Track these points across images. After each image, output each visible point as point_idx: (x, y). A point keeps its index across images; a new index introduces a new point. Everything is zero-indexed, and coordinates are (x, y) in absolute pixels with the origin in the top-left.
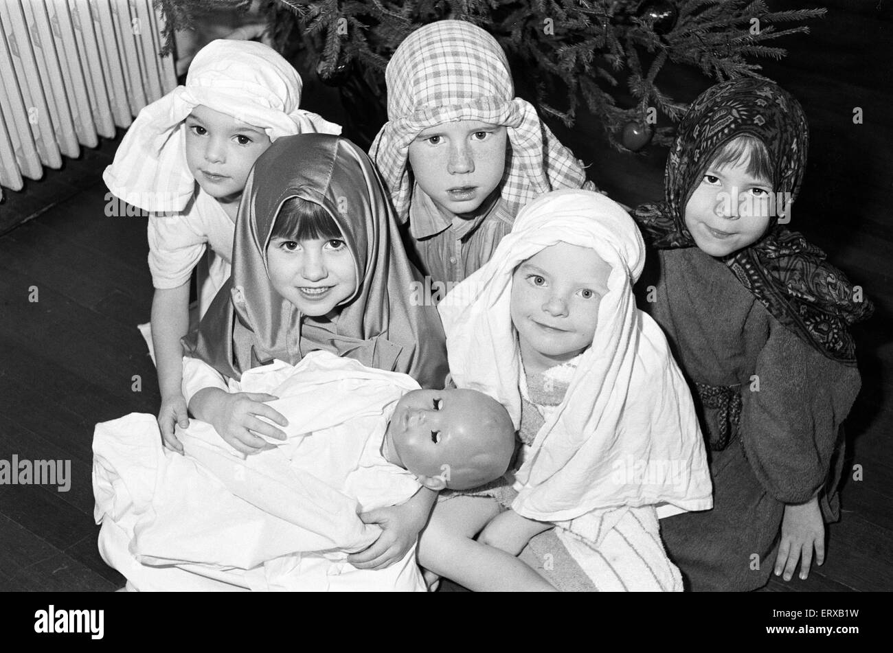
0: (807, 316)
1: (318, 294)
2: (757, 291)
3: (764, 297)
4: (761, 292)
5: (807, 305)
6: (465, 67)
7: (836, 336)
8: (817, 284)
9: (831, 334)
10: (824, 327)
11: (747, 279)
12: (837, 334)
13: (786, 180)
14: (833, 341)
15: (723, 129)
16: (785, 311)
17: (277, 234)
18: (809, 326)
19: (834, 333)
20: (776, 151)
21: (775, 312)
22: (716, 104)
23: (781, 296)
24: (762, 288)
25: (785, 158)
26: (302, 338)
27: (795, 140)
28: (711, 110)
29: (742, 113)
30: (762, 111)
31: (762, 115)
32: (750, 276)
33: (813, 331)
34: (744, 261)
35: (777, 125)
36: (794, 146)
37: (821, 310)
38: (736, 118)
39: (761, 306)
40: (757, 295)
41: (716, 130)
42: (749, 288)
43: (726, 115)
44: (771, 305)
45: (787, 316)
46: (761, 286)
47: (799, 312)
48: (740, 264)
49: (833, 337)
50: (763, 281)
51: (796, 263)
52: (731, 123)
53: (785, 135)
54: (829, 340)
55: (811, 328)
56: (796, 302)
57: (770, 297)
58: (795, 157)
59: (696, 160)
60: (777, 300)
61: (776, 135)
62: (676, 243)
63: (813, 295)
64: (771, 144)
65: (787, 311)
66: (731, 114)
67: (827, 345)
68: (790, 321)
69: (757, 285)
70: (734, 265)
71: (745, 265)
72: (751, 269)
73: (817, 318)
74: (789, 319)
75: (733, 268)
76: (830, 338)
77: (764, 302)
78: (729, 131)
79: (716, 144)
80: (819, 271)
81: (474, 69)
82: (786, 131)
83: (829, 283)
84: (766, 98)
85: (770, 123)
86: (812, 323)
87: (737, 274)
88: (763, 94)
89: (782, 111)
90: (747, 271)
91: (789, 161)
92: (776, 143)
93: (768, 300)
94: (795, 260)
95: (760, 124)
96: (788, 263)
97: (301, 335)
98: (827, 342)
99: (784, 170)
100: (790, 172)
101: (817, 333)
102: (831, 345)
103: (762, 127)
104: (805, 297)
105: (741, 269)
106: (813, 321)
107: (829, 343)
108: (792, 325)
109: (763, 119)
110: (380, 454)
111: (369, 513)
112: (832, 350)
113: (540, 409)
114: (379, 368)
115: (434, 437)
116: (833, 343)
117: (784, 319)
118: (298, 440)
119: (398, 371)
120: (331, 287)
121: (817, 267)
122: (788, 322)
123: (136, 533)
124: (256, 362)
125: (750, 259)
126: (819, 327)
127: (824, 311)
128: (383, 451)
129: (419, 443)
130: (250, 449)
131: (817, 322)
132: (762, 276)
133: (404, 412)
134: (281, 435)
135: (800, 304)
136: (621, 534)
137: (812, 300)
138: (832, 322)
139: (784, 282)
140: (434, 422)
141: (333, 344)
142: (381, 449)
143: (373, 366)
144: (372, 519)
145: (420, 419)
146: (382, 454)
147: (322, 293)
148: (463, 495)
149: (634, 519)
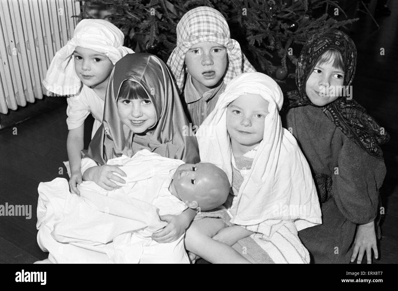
0: (360, 134)
1: (139, 123)
2: (337, 122)
3: (340, 125)
4: (339, 123)
5: (360, 129)
8: (363, 120)
9: (372, 144)
10: (368, 140)
11: (332, 117)
13: (349, 71)
14: (373, 147)
15: (322, 47)
16: (349, 132)
17: (121, 96)
18: (361, 139)
19: (373, 144)
20: (345, 56)
21: (345, 132)
22: (318, 38)
23: (348, 125)
24: (339, 121)
25: (349, 60)
27: (353, 53)
28: (316, 41)
29: (330, 40)
30: (338, 39)
31: (339, 41)
32: (333, 116)
33: (363, 142)
34: (330, 109)
35: (345, 45)
36: (352, 56)
37: (366, 131)
38: (327, 43)
39: (339, 130)
40: (337, 124)
41: (319, 48)
42: (333, 122)
43: (323, 42)
44: (343, 129)
45: (351, 134)
47: (356, 132)
48: (329, 110)
49: (373, 145)
50: (339, 118)
51: (353, 111)
52: (325, 45)
53: (348, 50)
54: (371, 147)
55: (362, 140)
56: (355, 127)
57: (342, 125)
58: (353, 60)
59: (310, 62)
60: (346, 127)
61: (345, 49)
62: (300, 104)
63: (362, 124)
64: (343, 53)
65: (351, 132)
66: (325, 41)
68: (352, 137)
69: (337, 120)
71: (331, 111)
72: (334, 112)
74: (351, 136)
75: (326, 112)
77: (340, 128)
78: (325, 48)
79: (319, 54)
80: (364, 114)
82: (349, 49)
83: (369, 121)
84: (339, 35)
85: (342, 44)
86: (363, 138)
87: (328, 115)
88: (338, 34)
89: (346, 41)
90: (332, 113)
91: (350, 62)
92: (345, 53)
93: (342, 127)
94: (353, 109)
95: (338, 45)
96: (350, 111)
99: (348, 66)
100: (351, 67)
101: (365, 143)
102: (372, 149)
103: (339, 46)
104: (358, 125)
105: (329, 113)
106: (363, 137)
107: (371, 148)
108: (353, 138)
109: (339, 43)
110: (168, 190)
111: (163, 216)
112: (373, 152)
113: (241, 173)
114: (169, 157)
115: (193, 182)
116: (373, 149)
117: (350, 135)
118: (131, 185)
119: (177, 159)
120: (144, 121)
121: (363, 113)
122: (351, 137)
123: (54, 227)
124: (114, 156)
125: (333, 108)
126: (366, 140)
127: (368, 132)
128: (170, 189)
129: (185, 185)
130: (109, 188)
131: (365, 137)
132: (339, 116)
133: (179, 172)
134: (123, 182)
135: (356, 128)
136: (280, 234)
137: (361, 126)
138: (372, 138)
139: (349, 119)
140: (193, 175)
141: (149, 146)
142: (169, 188)
143: (166, 157)
144: (164, 219)
145: (186, 173)
146: (169, 190)
147: (141, 123)
148: (207, 217)
149: (286, 228)
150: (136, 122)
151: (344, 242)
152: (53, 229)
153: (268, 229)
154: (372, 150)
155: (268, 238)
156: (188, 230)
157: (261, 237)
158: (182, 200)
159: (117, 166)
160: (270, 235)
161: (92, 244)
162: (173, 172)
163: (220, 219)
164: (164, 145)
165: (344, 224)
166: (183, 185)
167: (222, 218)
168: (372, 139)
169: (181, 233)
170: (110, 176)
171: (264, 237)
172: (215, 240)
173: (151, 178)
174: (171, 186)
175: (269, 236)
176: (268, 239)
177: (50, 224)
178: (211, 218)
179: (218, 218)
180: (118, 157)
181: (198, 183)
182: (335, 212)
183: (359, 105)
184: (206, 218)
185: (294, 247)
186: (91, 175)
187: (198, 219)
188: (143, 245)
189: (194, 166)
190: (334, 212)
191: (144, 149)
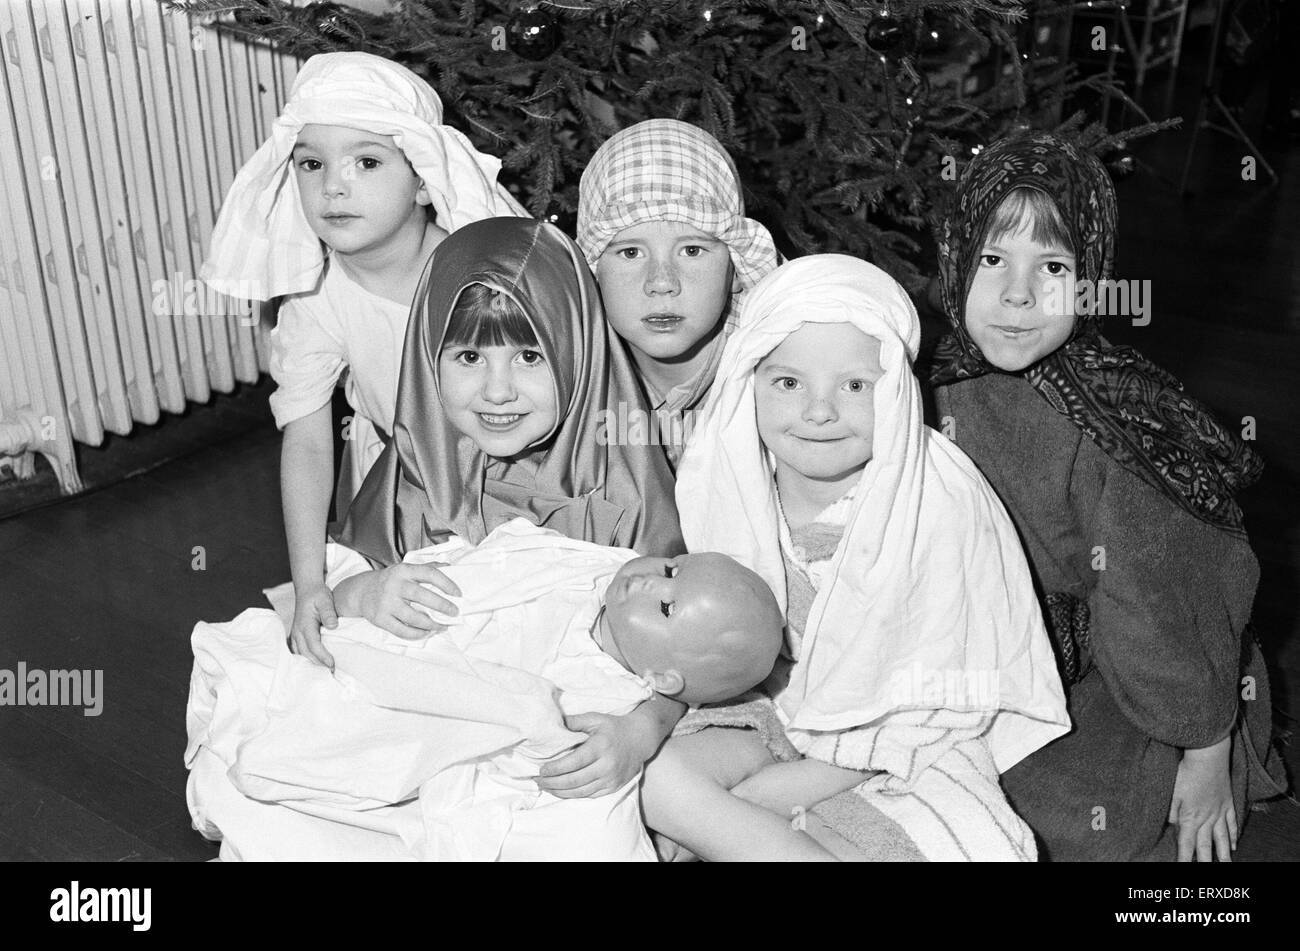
0: (1154, 452)
1: (504, 425)
2: (1077, 416)
3: (1088, 425)
4: (1084, 417)
5: (1153, 435)
6: (675, 157)
7: (1205, 487)
8: (1164, 409)
9: (1196, 484)
10: (1184, 472)
11: (1061, 400)
12: (1207, 484)
13: (1092, 249)
14: (1202, 494)
15: (995, 187)
16: (1120, 444)
17: (452, 338)
18: (1161, 468)
19: (1201, 483)
20: (1069, 205)
21: (1106, 445)
23: (1112, 421)
24: (1083, 412)
25: (1083, 216)
26: (484, 495)
27: (1094, 193)
29: (1016, 164)
30: (1042, 158)
31: (1044, 164)
32: (1065, 396)
33: (1168, 476)
34: (1054, 375)
35: (1065, 174)
36: (1093, 201)
37: (1173, 442)
38: (1008, 171)
40: (1078, 422)
41: (987, 191)
42: (1065, 414)
43: (997, 171)
44: (1099, 435)
45: (1124, 451)
46: (1082, 409)
47: (1142, 445)
48: (1049, 380)
49: (1201, 489)
50: (1084, 402)
51: (1130, 382)
52: (1004, 178)
53: (1077, 187)
54: (1196, 493)
55: (1164, 471)
56: (1135, 429)
57: (1097, 424)
58: (1098, 215)
59: (968, 236)
60: (1107, 429)
61: (1066, 184)
62: (963, 371)
63: (1158, 421)
64: (1060, 196)
65: (1123, 444)
66: (1003, 168)
67: (1193, 501)
68: (1129, 458)
69: (1077, 407)
70: (1042, 384)
71: (1056, 380)
72: (1065, 385)
73: (1170, 456)
74: (1126, 455)
75: (1041, 388)
76: (1196, 490)
77: (1088, 431)
78: (1003, 188)
81: (688, 161)
82: (1079, 182)
83: (1183, 411)
84: (1047, 146)
85: (1055, 172)
86: (1164, 464)
87: (1048, 396)
88: (1042, 142)
89: (1069, 158)
90: (1060, 389)
91: (1090, 221)
92: (1067, 196)
93: (1094, 429)
94: (1127, 377)
95: (1042, 173)
96: (1119, 380)
97: (483, 490)
98: (1192, 496)
99: (1084, 233)
100: (1094, 237)
101: (1175, 481)
102: (1200, 502)
103: (1044, 175)
104: (1146, 422)
105: (1052, 387)
106: (1166, 461)
107: (1196, 498)
108: (1133, 463)
109: (1044, 167)
110: (590, 639)
111: (573, 716)
112: (1202, 508)
113: (812, 577)
114: (593, 541)
115: (665, 609)
116: (1202, 498)
117: (1121, 454)
118: (475, 621)
119: (618, 546)
120: (522, 416)
121: (1162, 388)
122: (1126, 459)
123: (239, 752)
124: (426, 539)
125: (1061, 370)
126: (1176, 471)
127: (1181, 446)
128: (594, 634)
129: (643, 621)
130: (412, 632)
131: (1171, 462)
132: (1082, 395)
133: (623, 581)
134: (451, 610)
135: (1140, 432)
136: (941, 771)
137: (1157, 426)
138: (1196, 465)
139: (1116, 404)
140: (665, 590)
141: (531, 507)
142: (591, 632)
143: (584, 539)
144: (577, 724)
145: (645, 584)
146: (592, 636)
147: (510, 423)
148: (711, 726)
149: (961, 756)
150: (496, 420)
151: (1147, 812)
152: (235, 759)
153: (902, 756)
154: (1196, 502)
155: (904, 786)
156: (651, 765)
157: (881, 786)
158: (635, 670)
159: (434, 566)
160: (912, 777)
161: (353, 804)
162: (605, 583)
163: (753, 732)
164: (578, 504)
165: (1147, 754)
166: (635, 620)
167: (759, 729)
168: (1199, 468)
169: (630, 771)
170: (410, 593)
171: (891, 784)
172: (739, 798)
173: (534, 600)
174: (598, 626)
175: (909, 777)
176: (904, 788)
177: (225, 745)
178: (724, 730)
179: (748, 728)
180: (436, 543)
181: (682, 614)
182: (1112, 715)
183: (1148, 362)
184: (708, 730)
185: (987, 808)
186: (353, 599)
187: (684, 732)
188: (510, 808)
189: (670, 563)
190: (1108, 715)
191: (517, 516)
